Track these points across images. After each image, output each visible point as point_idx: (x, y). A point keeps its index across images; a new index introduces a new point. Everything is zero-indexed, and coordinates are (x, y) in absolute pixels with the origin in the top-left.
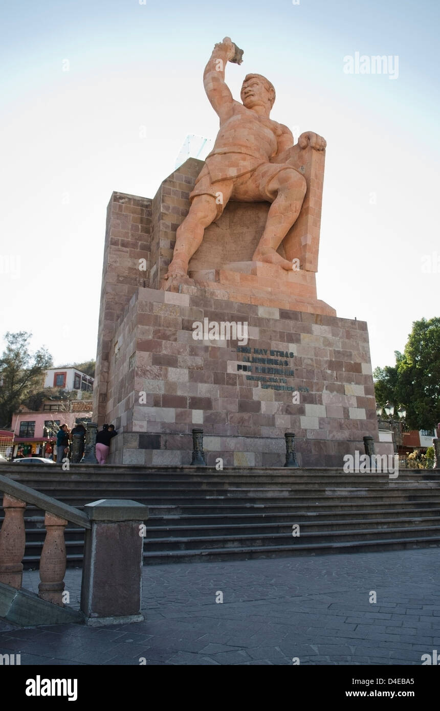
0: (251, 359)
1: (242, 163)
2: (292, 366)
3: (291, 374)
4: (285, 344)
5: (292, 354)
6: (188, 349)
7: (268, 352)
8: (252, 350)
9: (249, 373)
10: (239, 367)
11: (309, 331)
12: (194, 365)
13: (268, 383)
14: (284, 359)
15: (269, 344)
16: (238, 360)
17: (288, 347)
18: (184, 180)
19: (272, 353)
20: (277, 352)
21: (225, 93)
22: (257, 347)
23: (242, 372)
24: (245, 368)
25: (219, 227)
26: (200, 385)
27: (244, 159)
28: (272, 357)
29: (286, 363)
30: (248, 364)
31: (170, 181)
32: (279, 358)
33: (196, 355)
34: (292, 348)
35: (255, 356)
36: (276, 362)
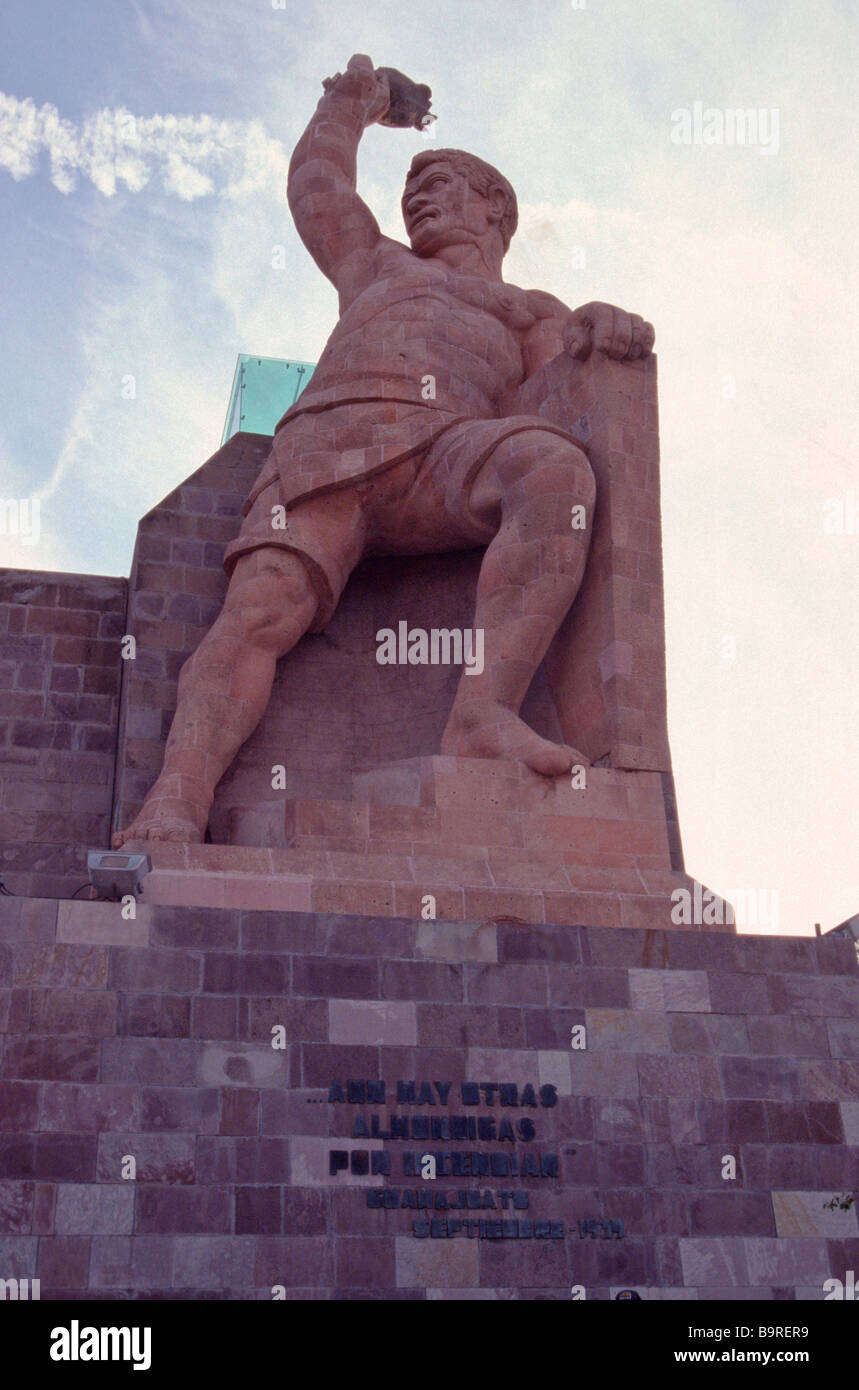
0: (384, 1126)
1: (383, 430)
2: (548, 1136)
3: (549, 1170)
4: (521, 1055)
5: (549, 1093)
6: (138, 1107)
7: (455, 1093)
8: (391, 1091)
9: (378, 1182)
10: (338, 1160)
11: (617, 996)
12: (159, 1164)
13: (455, 1215)
14: (522, 1113)
15: (460, 1062)
16: (336, 1133)
17: (532, 1066)
18: (215, 505)
19: (470, 1094)
20: (490, 1087)
21: (351, 222)
22: (410, 1076)
23: (348, 1179)
24: (360, 1163)
25: (337, 647)
26: (180, 1242)
27: (389, 419)
28: (470, 1112)
29: (528, 1130)
30: (375, 1145)
31: (167, 517)
32: (500, 1113)
33: (170, 1125)
34: (551, 1068)
35: (400, 1111)
36: (486, 1129)
